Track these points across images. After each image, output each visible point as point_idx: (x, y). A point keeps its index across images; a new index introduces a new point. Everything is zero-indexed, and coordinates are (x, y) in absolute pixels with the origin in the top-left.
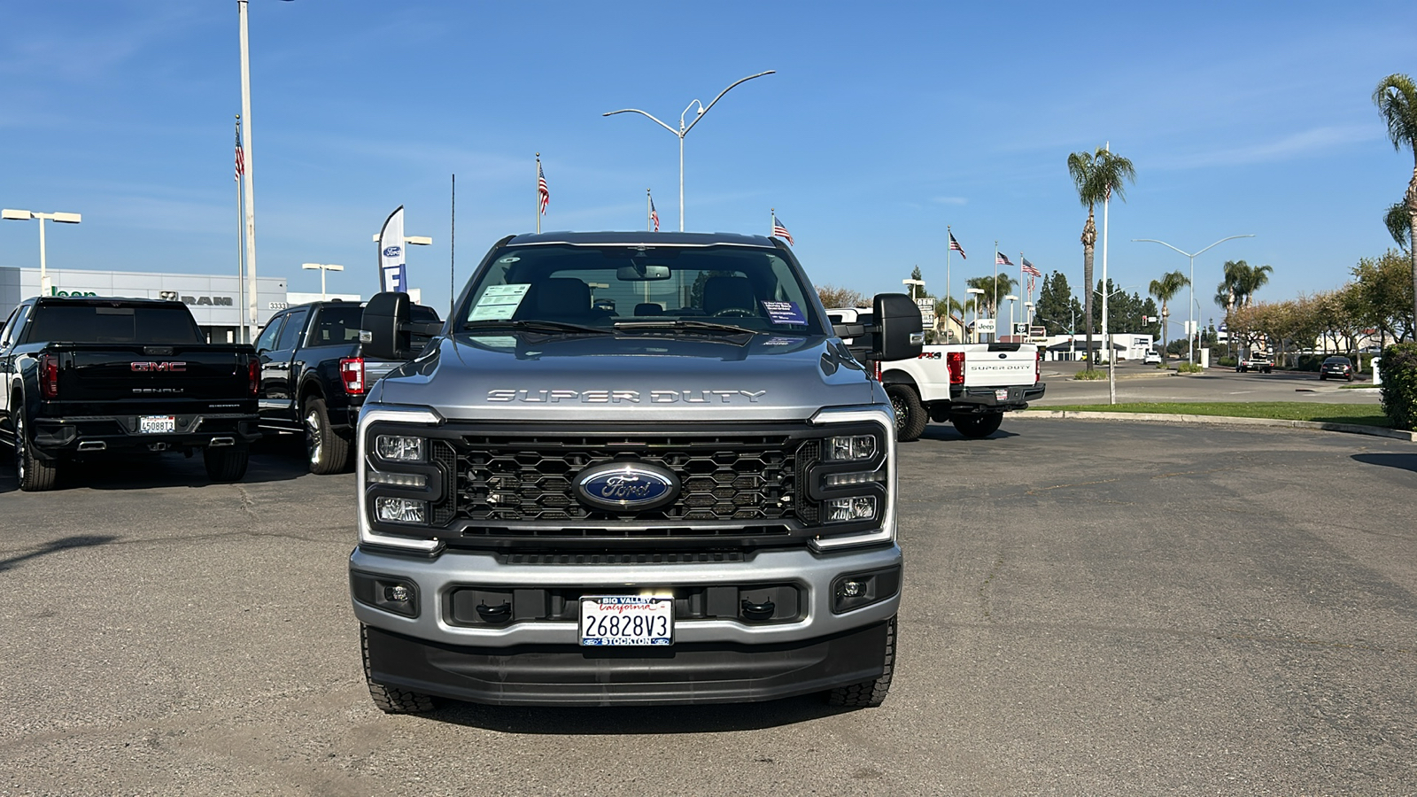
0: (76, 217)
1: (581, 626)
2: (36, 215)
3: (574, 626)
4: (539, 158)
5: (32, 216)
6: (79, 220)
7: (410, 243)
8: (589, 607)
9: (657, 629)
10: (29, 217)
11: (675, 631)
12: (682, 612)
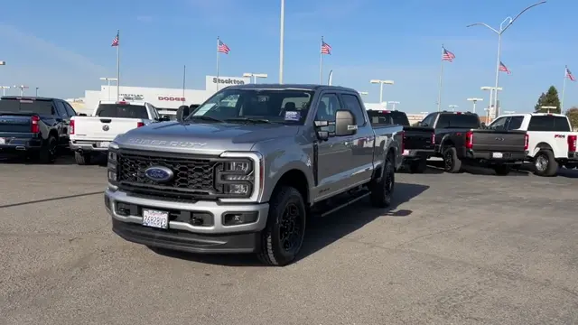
1: (143, 218)
3: (141, 218)
5: (253, 75)
8: (146, 213)
9: (163, 223)
11: (168, 224)
12: (171, 218)
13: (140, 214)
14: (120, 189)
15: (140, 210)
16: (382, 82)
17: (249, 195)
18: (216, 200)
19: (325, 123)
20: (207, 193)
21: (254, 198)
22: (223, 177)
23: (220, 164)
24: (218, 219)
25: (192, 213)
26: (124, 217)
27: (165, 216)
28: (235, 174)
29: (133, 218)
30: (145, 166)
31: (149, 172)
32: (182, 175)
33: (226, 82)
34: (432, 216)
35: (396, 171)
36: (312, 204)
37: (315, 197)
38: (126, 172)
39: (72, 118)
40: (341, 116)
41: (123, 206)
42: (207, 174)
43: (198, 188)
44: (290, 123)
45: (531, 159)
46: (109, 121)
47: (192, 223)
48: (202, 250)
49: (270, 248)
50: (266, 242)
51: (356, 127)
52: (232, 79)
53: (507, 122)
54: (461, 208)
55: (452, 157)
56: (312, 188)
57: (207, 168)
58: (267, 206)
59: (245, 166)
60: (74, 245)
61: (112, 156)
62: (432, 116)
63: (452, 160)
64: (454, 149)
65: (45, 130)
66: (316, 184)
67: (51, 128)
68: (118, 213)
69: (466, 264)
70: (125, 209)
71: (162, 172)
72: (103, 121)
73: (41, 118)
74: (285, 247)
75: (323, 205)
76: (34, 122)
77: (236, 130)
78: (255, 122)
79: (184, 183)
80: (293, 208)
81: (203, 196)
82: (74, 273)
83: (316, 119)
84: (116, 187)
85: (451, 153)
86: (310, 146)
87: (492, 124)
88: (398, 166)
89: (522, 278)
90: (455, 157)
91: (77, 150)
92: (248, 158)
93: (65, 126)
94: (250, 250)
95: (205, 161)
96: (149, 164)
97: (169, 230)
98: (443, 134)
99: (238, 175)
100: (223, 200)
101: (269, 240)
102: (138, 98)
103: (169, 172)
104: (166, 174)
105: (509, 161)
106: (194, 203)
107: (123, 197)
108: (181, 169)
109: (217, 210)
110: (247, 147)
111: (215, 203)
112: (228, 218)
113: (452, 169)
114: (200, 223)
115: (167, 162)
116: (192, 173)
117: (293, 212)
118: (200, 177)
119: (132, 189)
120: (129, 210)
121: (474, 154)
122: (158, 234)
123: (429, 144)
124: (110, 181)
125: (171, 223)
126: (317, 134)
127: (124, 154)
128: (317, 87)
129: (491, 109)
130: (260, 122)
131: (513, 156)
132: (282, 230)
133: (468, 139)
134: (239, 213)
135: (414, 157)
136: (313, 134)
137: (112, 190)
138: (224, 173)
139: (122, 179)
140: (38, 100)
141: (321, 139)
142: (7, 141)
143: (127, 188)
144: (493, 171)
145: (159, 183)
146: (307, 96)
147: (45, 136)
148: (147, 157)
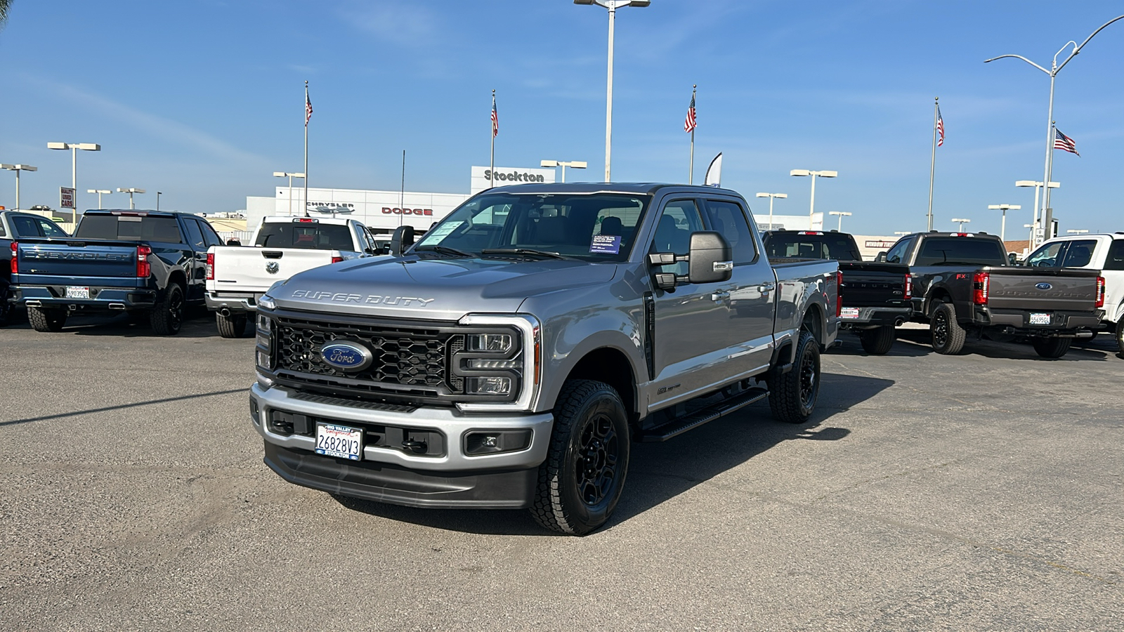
0: (584, 164)
1: (317, 440)
2: (560, 163)
3: (313, 440)
4: (936, 101)
5: (558, 164)
6: (586, 166)
7: (820, 176)
8: (322, 430)
9: (353, 450)
10: (556, 165)
11: (363, 452)
12: (367, 441)
13: (312, 432)
14: (277, 385)
15: (312, 423)
16: (814, 173)
17: (515, 397)
18: (452, 406)
19: (670, 258)
20: (435, 394)
21: (523, 404)
22: (465, 363)
23: (458, 337)
24: (454, 443)
25: (407, 430)
26: (283, 438)
27: (357, 436)
28: (485, 357)
29: (299, 439)
30: (321, 341)
31: (329, 353)
32: (388, 358)
33: (510, 177)
34: (894, 440)
35: (823, 350)
36: (643, 415)
37: (649, 402)
38: (288, 353)
39: (211, 250)
40: (702, 244)
41: (282, 417)
42: (435, 356)
43: (419, 383)
44: (601, 258)
45: (1110, 326)
46: (279, 255)
47: (406, 451)
48: (426, 502)
49: (557, 500)
50: (549, 487)
51: (729, 265)
52: (521, 171)
53: (1061, 252)
54: (954, 425)
55: (947, 323)
56: (643, 384)
57: (435, 346)
58: (550, 418)
59: (507, 341)
60: (196, 488)
61: (263, 322)
62: (909, 240)
63: (948, 329)
64: (950, 306)
65: (163, 272)
66: (652, 377)
67: (173, 268)
68: (273, 431)
69: (948, 538)
70: (284, 421)
71: (351, 353)
72: (267, 255)
73: (156, 251)
74: (588, 499)
75: (668, 417)
76: (141, 258)
77: (496, 272)
78: (531, 257)
79: (393, 374)
80: (603, 422)
81: (427, 399)
82: (188, 542)
83: (653, 250)
84: (269, 381)
85: (945, 314)
86: (641, 301)
87: (1031, 257)
88: (829, 340)
89: (1061, 568)
90: (954, 323)
91: (220, 310)
92: (512, 327)
93: (199, 264)
94: (517, 503)
95: (430, 332)
96: (328, 338)
97: (364, 463)
98: (929, 277)
99: (493, 359)
100: (464, 407)
101: (554, 485)
102: (344, 209)
103: (366, 353)
104: (358, 357)
105: (1063, 330)
106: (410, 411)
107: (281, 400)
108: (387, 347)
109: (451, 425)
110: (511, 305)
111: (448, 413)
112: (474, 441)
113: (947, 345)
114: (421, 449)
115: (361, 335)
116: (408, 355)
117: (604, 431)
118: (423, 362)
119: (297, 385)
120: (291, 425)
121: (991, 316)
122: (345, 471)
123: (897, 297)
124: (258, 368)
125: (367, 449)
126: (654, 279)
127: (284, 319)
128: (657, 188)
129: (1036, 225)
130: (543, 257)
131: (1071, 320)
132: (581, 465)
133: (978, 287)
134: (495, 433)
135: (871, 323)
136: (646, 279)
137: (264, 387)
138: (465, 355)
139: (279, 366)
140: (151, 216)
141: (660, 289)
142: (93, 293)
143: (289, 382)
144: (1032, 350)
145: (347, 374)
146: (637, 205)
147: (162, 283)
148: (325, 324)
